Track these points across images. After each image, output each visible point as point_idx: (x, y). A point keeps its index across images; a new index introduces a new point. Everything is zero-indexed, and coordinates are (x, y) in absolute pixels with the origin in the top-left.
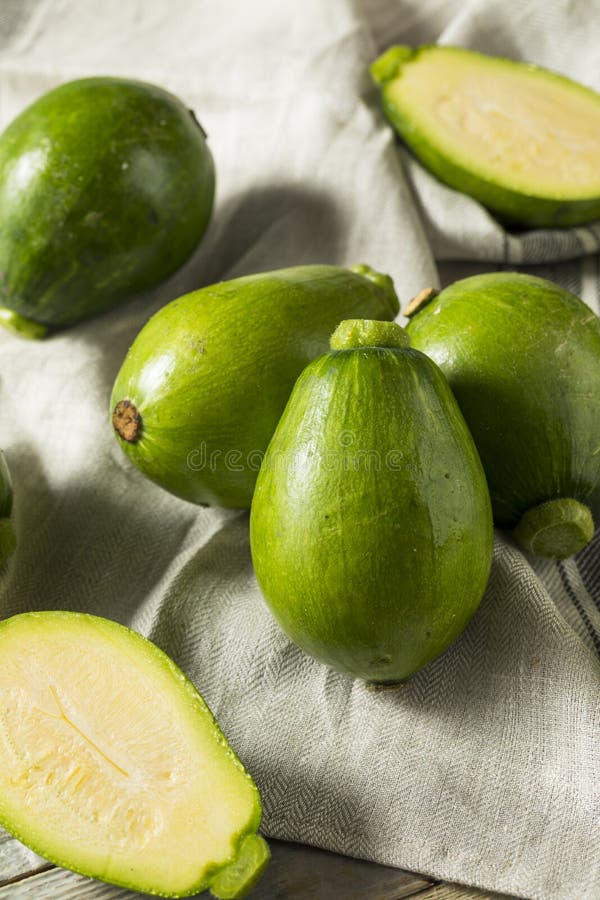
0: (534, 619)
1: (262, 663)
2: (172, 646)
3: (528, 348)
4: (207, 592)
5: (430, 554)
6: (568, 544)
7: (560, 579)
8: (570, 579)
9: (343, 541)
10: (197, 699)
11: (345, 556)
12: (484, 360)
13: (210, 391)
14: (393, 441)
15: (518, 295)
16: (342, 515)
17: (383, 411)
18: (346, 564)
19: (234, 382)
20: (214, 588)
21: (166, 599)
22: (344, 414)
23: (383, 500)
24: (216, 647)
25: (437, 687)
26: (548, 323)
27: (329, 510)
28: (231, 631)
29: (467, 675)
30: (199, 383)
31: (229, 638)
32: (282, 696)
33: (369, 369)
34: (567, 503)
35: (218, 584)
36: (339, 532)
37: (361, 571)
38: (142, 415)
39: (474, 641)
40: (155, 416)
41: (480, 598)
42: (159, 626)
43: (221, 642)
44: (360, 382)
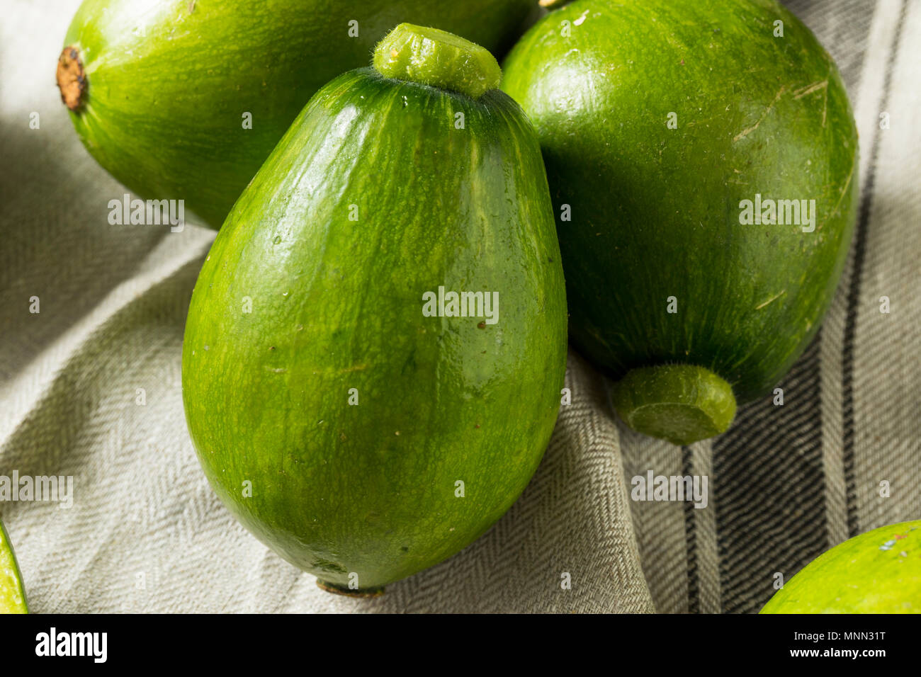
0: (589, 548)
1: (185, 493)
2: (63, 432)
3: (691, 124)
4: (143, 357)
5: (422, 442)
6: (690, 430)
7: (680, 460)
8: (695, 463)
9: (288, 393)
10: (10, 580)
11: (287, 416)
12: (617, 128)
13: (190, 74)
14: (405, 253)
15: (706, 27)
16: (297, 353)
17: (404, 203)
18: (287, 428)
19: (228, 69)
20: (157, 352)
21: (74, 359)
22: (343, 188)
23: (365, 346)
24: (129, 448)
25: (430, 600)
26: (737, 90)
27: (279, 338)
28: (158, 429)
29: (477, 597)
30: (174, 58)
31: (152, 440)
32: (199, 551)
33: (402, 127)
34: (694, 376)
35: (166, 345)
36: (287, 379)
37: (306, 445)
38: (89, 78)
39: (502, 545)
40: (105, 88)
41: (504, 506)
42: (50, 399)
43: (138, 442)
44: (383, 142)
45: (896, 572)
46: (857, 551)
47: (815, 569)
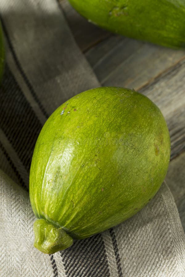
45: (70, 119)
46: (54, 119)
47: (44, 131)
